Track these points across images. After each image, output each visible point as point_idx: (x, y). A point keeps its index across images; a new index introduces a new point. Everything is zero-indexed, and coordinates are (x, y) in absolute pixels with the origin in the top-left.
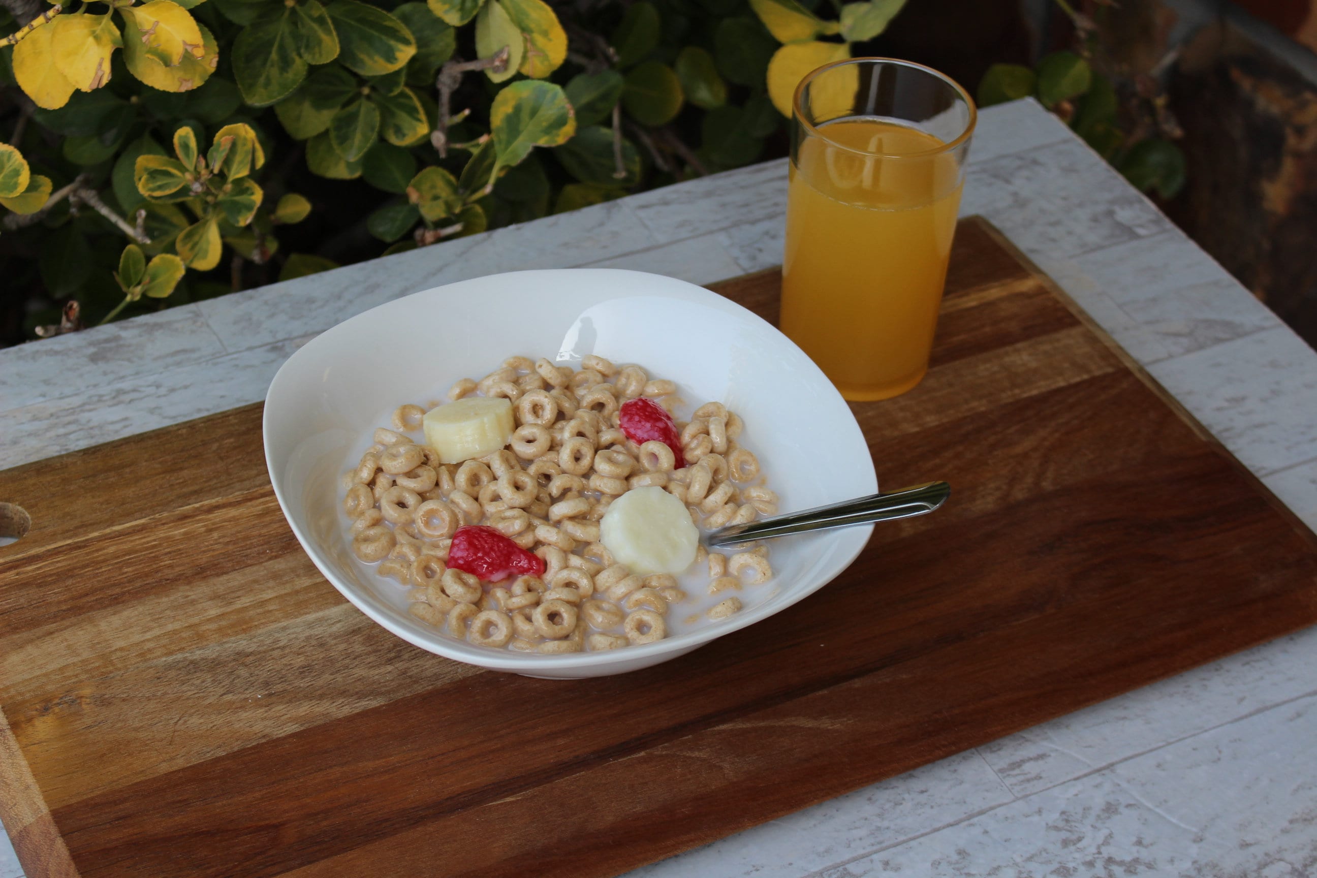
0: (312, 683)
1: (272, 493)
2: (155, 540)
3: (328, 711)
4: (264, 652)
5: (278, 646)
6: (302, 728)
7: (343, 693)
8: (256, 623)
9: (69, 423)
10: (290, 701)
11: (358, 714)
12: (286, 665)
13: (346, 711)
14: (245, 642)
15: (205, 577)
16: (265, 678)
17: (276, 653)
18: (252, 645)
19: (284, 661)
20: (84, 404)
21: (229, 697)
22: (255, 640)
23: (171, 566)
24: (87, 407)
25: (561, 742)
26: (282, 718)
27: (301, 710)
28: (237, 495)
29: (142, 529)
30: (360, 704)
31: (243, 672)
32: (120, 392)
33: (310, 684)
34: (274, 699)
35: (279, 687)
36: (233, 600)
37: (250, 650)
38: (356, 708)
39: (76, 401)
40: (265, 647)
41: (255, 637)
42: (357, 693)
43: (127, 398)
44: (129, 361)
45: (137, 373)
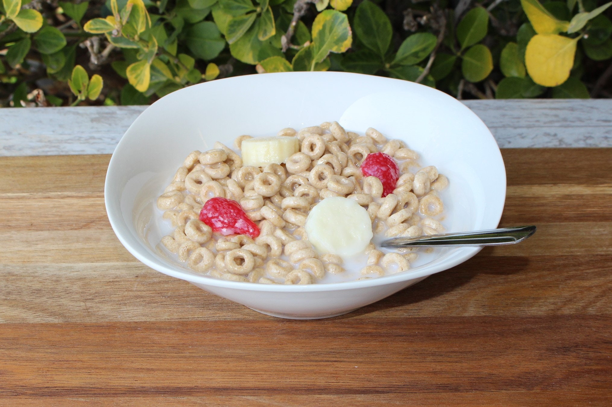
0: (33, 300)
1: (103, 197)
2: (22, 205)
3: (27, 317)
4: (24, 276)
5: (33, 275)
6: (5, 322)
7: (44, 310)
8: (33, 260)
9: (54, 147)
10: (13, 306)
11: (42, 324)
12: (28, 286)
13: (38, 320)
14: (18, 268)
15: (30, 230)
16: (11, 290)
17: (29, 278)
18: (21, 271)
19: (29, 284)
20: (69, 140)
22: (25, 269)
23: (17, 220)
24: (70, 141)
25: (141, 375)
27: (14, 312)
28: (85, 194)
29: (23, 198)
30: (48, 319)
32: (94, 138)
33: (31, 300)
34: (6, 302)
35: (13, 297)
36: (32, 245)
37: (17, 273)
38: (44, 320)
39: (66, 137)
40: (26, 274)
41: (26, 267)
42: (52, 312)
43: (92, 141)
44: (110, 125)
45: (108, 131)
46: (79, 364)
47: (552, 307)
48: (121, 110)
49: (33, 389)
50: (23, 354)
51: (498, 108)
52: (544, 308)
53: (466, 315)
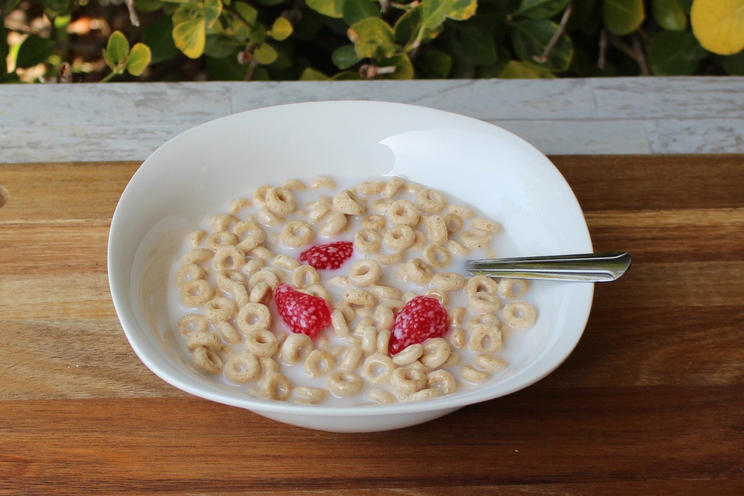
0: (120, 367)
2: (79, 236)
3: (117, 391)
4: (102, 336)
5: (114, 334)
6: (91, 397)
7: (136, 381)
8: (109, 313)
9: (94, 144)
10: (96, 376)
11: (137, 399)
12: (110, 349)
13: (131, 394)
14: (93, 325)
15: (96, 271)
16: (90, 354)
17: (109, 339)
18: (96, 328)
19: (110, 346)
20: (111, 133)
21: (57, 360)
22: (101, 325)
23: (78, 257)
24: (113, 136)
25: (268, 464)
26: (82, 386)
27: (99, 384)
29: (78, 226)
30: (142, 392)
31: (78, 345)
32: (142, 131)
33: (118, 367)
34: (86, 371)
35: (94, 363)
36: (104, 293)
37: (93, 331)
38: (138, 394)
39: (107, 130)
40: (104, 332)
41: (102, 323)
42: (146, 384)
43: (142, 136)
44: (161, 111)
45: (161, 121)
46: (191, 451)
47: (737, 373)
48: (173, 88)
49: (142, 482)
50: (122, 438)
51: (659, 90)
52: (727, 375)
53: (638, 384)
